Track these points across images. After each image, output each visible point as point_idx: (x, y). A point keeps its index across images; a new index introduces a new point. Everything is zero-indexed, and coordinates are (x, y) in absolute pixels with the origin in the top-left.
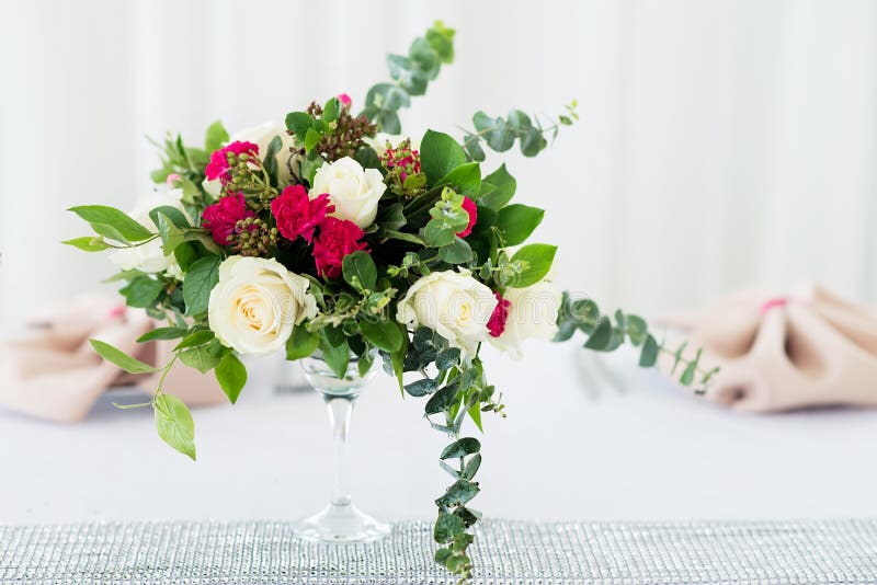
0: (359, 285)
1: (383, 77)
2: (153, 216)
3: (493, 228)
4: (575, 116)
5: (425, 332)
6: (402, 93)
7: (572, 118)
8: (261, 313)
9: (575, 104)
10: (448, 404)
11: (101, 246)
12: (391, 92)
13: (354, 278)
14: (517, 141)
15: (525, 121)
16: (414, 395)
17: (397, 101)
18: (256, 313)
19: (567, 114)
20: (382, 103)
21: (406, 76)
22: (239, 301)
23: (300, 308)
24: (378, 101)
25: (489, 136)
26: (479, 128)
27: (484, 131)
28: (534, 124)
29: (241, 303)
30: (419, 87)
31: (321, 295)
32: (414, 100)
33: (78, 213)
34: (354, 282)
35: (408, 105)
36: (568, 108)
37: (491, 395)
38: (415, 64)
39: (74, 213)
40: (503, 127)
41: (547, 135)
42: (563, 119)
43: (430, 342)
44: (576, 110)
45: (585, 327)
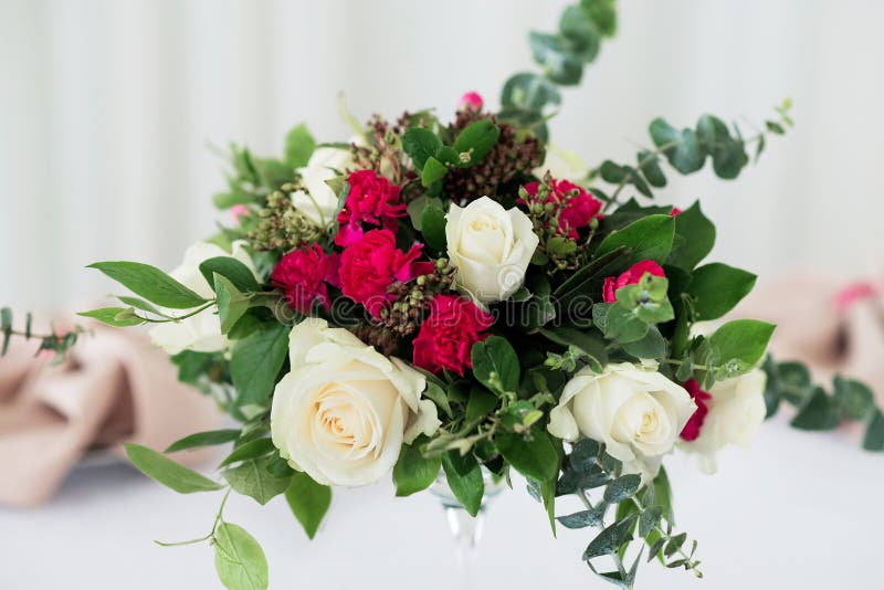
0: (498, 386)
1: (525, 64)
2: (208, 269)
3: (684, 295)
4: (790, 122)
5: (589, 446)
6: (550, 85)
7: (784, 125)
8: (353, 424)
9: (788, 105)
10: (617, 544)
11: (133, 320)
12: (534, 85)
13: (492, 374)
14: (709, 161)
15: (720, 129)
16: (570, 527)
17: (543, 96)
18: (343, 423)
19: (776, 118)
20: (524, 99)
21: (555, 61)
22: (318, 405)
23: (412, 417)
24: (517, 96)
25: (671, 154)
26: (658, 142)
27: (665, 147)
28: (733, 134)
29: (322, 408)
30: (571, 75)
31: (444, 400)
32: (566, 92)
33: (103, 270)
34: (493, 381)
35: (557, 100)
36: (778, 110)
37: (680, 545)
38: (567, 44)
39: (97, 270)
40: (693, 141)
41: (750, 149)
42: (771, 126)
43: (595, 460)
44: (791, 114)
45: (793, 399)
